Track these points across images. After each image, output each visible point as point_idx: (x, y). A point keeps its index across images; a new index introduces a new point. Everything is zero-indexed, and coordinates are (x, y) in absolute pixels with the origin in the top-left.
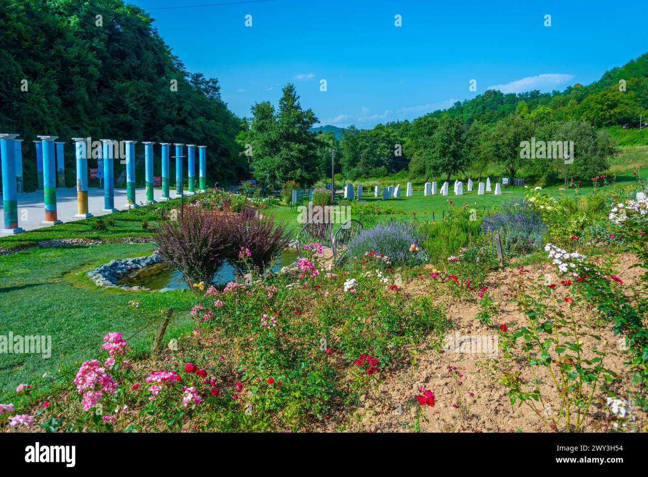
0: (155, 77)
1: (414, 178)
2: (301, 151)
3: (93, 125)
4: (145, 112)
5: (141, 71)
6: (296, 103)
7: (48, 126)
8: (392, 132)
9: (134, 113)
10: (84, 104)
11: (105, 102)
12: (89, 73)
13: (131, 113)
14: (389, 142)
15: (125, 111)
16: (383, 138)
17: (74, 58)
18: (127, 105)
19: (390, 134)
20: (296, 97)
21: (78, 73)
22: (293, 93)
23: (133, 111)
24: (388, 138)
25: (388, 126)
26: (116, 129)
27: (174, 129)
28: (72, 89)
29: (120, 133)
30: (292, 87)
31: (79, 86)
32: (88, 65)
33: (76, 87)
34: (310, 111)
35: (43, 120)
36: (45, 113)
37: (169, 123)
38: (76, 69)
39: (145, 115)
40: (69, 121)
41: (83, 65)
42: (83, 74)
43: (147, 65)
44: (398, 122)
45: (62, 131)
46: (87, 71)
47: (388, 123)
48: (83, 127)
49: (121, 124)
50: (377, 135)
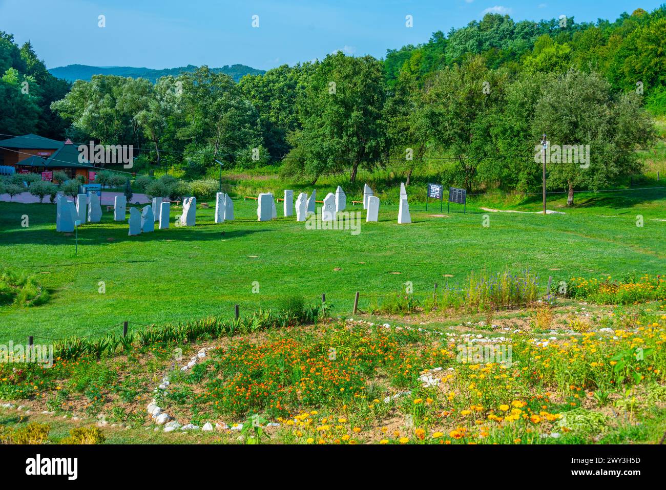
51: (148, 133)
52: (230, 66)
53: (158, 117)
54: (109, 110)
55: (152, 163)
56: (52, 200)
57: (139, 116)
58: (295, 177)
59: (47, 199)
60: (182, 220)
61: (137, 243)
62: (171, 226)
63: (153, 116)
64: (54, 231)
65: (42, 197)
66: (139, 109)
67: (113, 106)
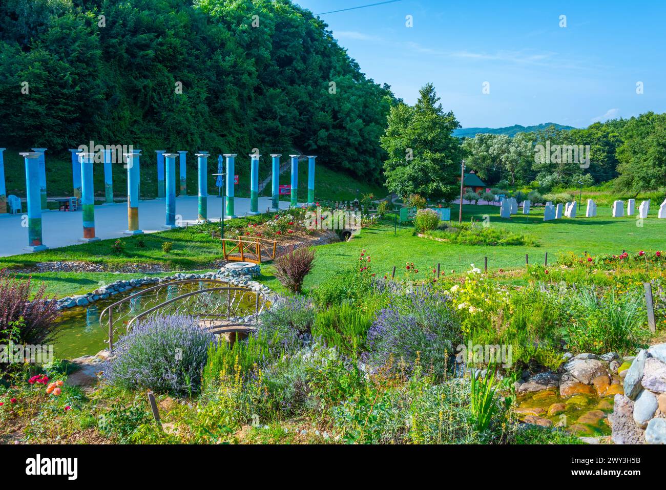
0: (320, 80)
1: (619, 191)
2: (434, 161)
3: (241, 132)
4: (302, 117)
5: (306, 75)
6: (436, 106)
7: (192, 134)
8: (613, 132)
9: (283, 120)
10: (234, 111)
11: (257, 109)
12: (242, 81)
13: (280, 119)
14: (607, 143)
15: (274, 118)
16: (599, 139)
17: (230, 67)
18: (276, 111)
19: (608, 133)
20: (436, 98)
21: (231, 82)
22: (432, 94)
23: (282, 117)
24: (604, 139)
25: (608, 125)
26: (264, 136)
27: (327, 134)
28: (224, 98)
29: (267, 139)
30: (431, 87)
31: (231, 94)
32: (242, 74)
33: (228, 95)
34: (450, 114)
35: (186, 129)
36: (188, 121)
37: (324, 128)
38: (230, 78)
39: (301, 120)
40: (218, 128)
41: (238, 74)
42: (236, 83)
43: (313, 69)
44: (622, 120)
45: (206, 138)
46: (241, 79)
47: (608, 121)
48: (231, 134)
49: (268, 130)
50: (590, 135)
51: (508, 166)
52: (544, 124)
53: (515, 157)
54: (485, 153)
55: (510, 185)
56: (476, 203)
57: (503, 157)
58: (622, 193)
59: (473, 202)
60: (568, 213)
61: (553, 224)
62: (562, 217)
63: (512, 155)
64: (500, 217)
65: (471, 201)
66: (504, 152)
67: (487, 151)
